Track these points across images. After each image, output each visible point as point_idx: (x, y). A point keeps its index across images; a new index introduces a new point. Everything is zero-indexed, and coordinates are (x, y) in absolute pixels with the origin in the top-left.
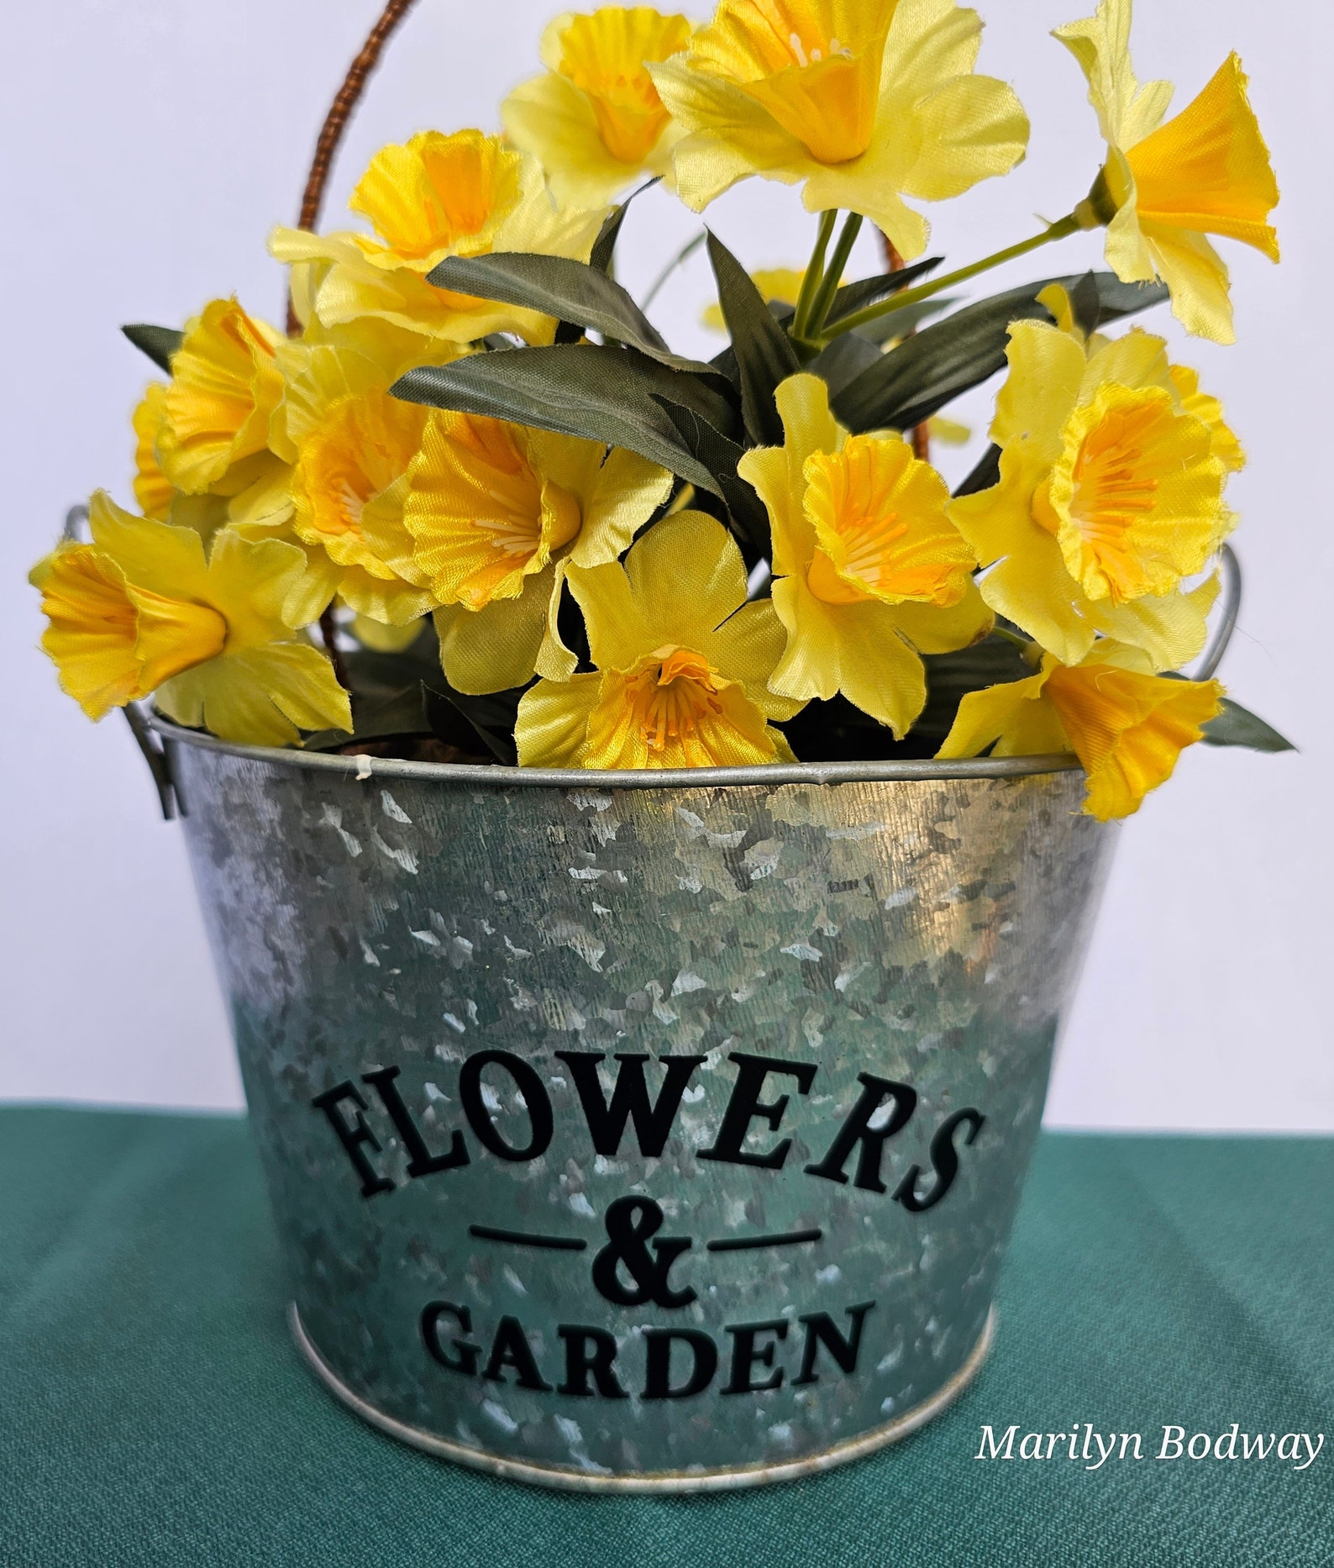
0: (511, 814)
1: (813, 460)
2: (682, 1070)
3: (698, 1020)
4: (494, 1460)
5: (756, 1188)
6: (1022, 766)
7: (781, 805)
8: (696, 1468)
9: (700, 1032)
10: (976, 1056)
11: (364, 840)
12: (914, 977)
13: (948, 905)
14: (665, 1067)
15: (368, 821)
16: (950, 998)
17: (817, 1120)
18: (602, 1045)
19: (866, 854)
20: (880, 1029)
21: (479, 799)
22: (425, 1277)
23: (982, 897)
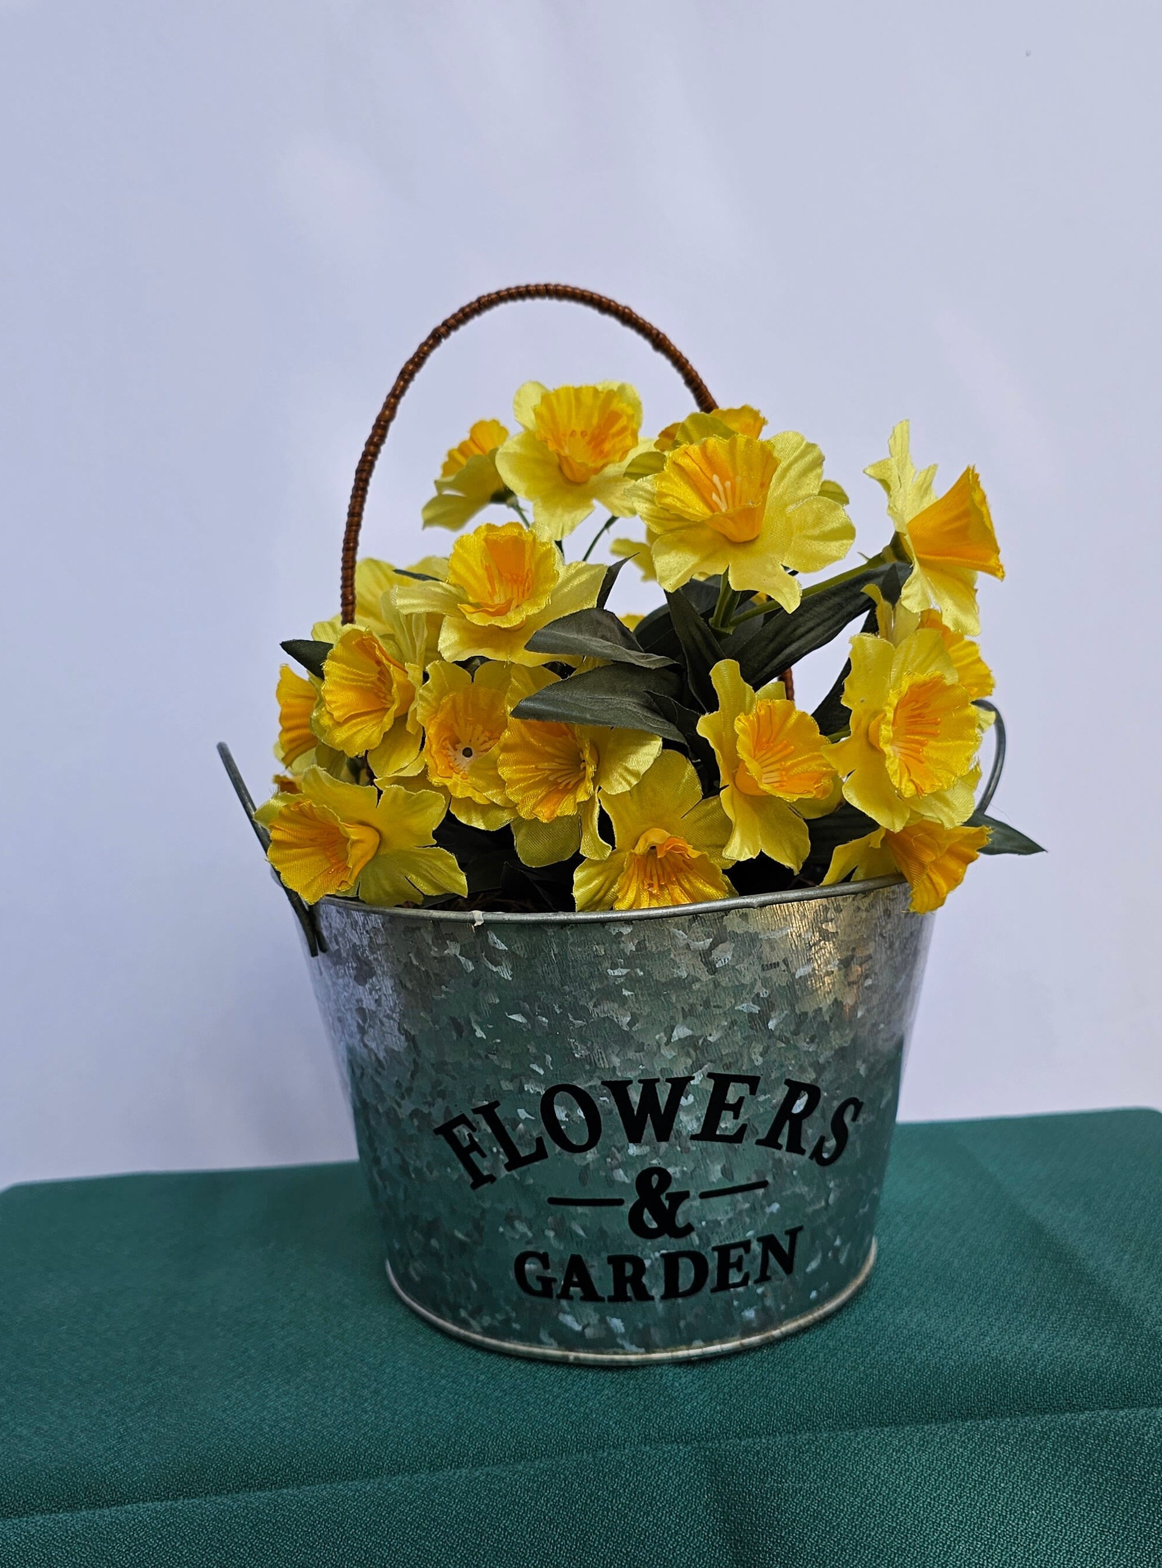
0: (571, 940)
1: (739, 720)
2: (680, 1086)
3: (688, 1054)
4: (566, 1353)
5: (727, 1156)
6: (871, 884)
7: (733, 922)
8: (698, 1343)
9: (690, 1062)
10: (855, 1064)
11: (476, 961)
12: (814, 1018)
13: (833, 972)
14: (669, 1085)
15: (478, 950)
16: (837, 1028)
17: (762, 1110)
18: (630, 1075)
19: (782, 946)
20: (796, 1052)
21: (550, 932)
22: (517, 1237)
23: (852, 965)
